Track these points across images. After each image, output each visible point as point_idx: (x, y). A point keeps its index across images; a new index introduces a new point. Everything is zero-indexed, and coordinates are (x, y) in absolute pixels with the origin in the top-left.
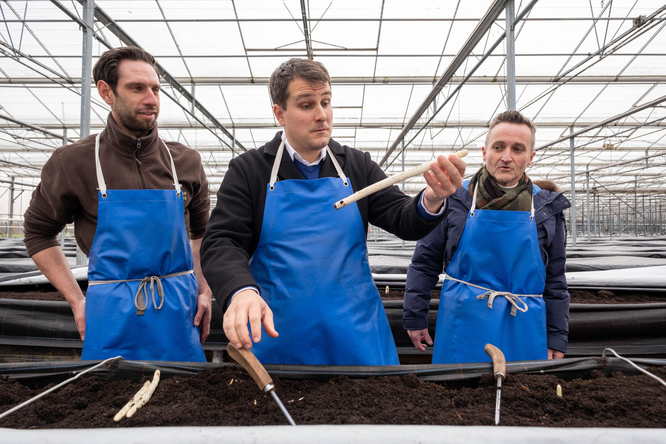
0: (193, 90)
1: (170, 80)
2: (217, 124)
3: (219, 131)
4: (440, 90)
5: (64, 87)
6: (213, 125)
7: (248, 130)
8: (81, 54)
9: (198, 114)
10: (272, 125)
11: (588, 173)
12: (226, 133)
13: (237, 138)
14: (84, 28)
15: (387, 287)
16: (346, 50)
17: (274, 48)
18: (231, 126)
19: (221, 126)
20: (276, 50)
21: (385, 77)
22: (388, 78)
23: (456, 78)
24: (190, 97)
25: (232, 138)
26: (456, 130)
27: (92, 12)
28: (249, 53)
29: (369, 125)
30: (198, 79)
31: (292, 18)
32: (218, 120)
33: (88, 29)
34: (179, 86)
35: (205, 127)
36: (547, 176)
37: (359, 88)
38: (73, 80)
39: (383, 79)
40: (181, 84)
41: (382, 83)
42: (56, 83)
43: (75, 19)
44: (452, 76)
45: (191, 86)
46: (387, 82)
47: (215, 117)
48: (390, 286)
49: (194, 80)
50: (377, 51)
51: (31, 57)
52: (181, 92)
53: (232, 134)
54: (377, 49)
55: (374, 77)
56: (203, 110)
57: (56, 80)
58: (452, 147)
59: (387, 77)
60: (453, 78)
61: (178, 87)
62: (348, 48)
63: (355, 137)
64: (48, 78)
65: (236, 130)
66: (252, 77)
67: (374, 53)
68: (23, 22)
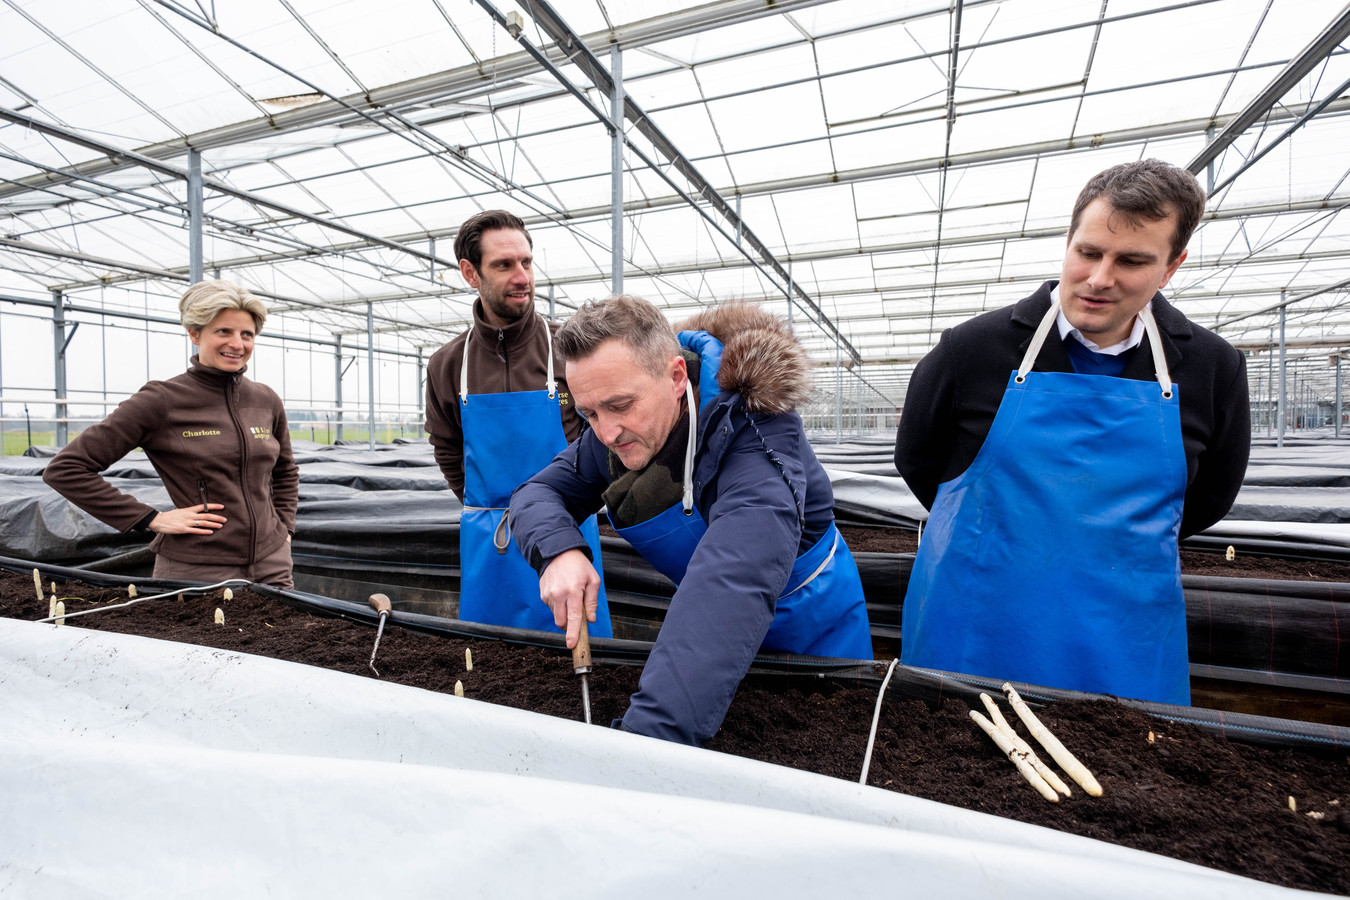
0: (738, 206)
1: (711, 195)
2: (768, 258)
3: (769, 269)
4: (1231, 142)
5: (561, 225)
6: (763, 260)
7: (808, 263)
8: (610, 170)
9: (746, 245)
10: (854, 251)
11: (1283, 307)
12: (780, 270)
13: (794, 278)
14: (612, 130)
15: (1231, 548)
16: (1018, 93)
17: (878, 114)
18: (786, 258)
19: (774, 260)
20: (881, 117)
21: (1095, 136)
22: (1103, 137)
23: (1283, 111)
24: (734, 219)
25: (787, 278)
26: (1234, 224)
27: (621, 105)
28: (834, 131)
29: (1040, 232)
30: (746, 188)
31: (922, 54)
32: (770, 250)
33: (618, 133)
34: (722, 202)
35: (753, 263)
36: (1217, 317)
37: (1026, 165)
38: (570, 214)
39: (1090, 139)
40: (724, 199)
41: (1088, 148)
42: (551, 220)
43: (602, 119)
44: (1270, 108)
45: (735, 201)
46: (1101, 143)
47: (766, 245)
48: (1236, 546)
49: (740, 189)
50: (1085, 85)
51: (524, 187)
52: (723, 212)
53: (787, 271)
54: (1084, 82)
55: (1072, 138)
56: (752, 240)
57: (551, 217)
58: (1216, 259)
59: (1100, 135)
60: (1273, 112)
61: (719, 204)
62: (1021, 90)
63: (1002, 258)
64: (542, 214)
65: (794, 265)
66: (836, 172)
67: (1079, 90)
68: (515, 138)
